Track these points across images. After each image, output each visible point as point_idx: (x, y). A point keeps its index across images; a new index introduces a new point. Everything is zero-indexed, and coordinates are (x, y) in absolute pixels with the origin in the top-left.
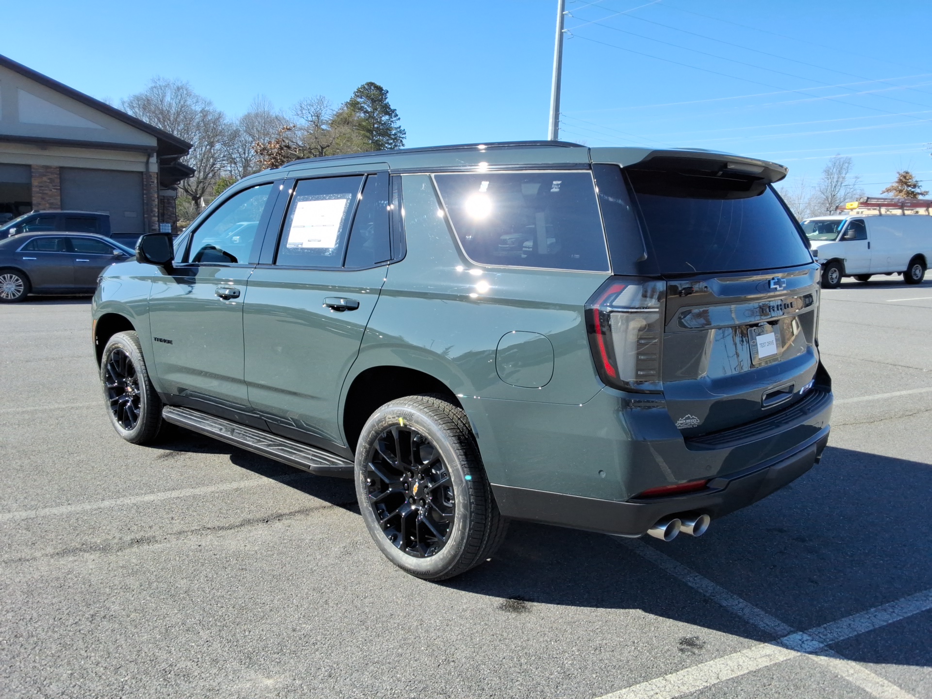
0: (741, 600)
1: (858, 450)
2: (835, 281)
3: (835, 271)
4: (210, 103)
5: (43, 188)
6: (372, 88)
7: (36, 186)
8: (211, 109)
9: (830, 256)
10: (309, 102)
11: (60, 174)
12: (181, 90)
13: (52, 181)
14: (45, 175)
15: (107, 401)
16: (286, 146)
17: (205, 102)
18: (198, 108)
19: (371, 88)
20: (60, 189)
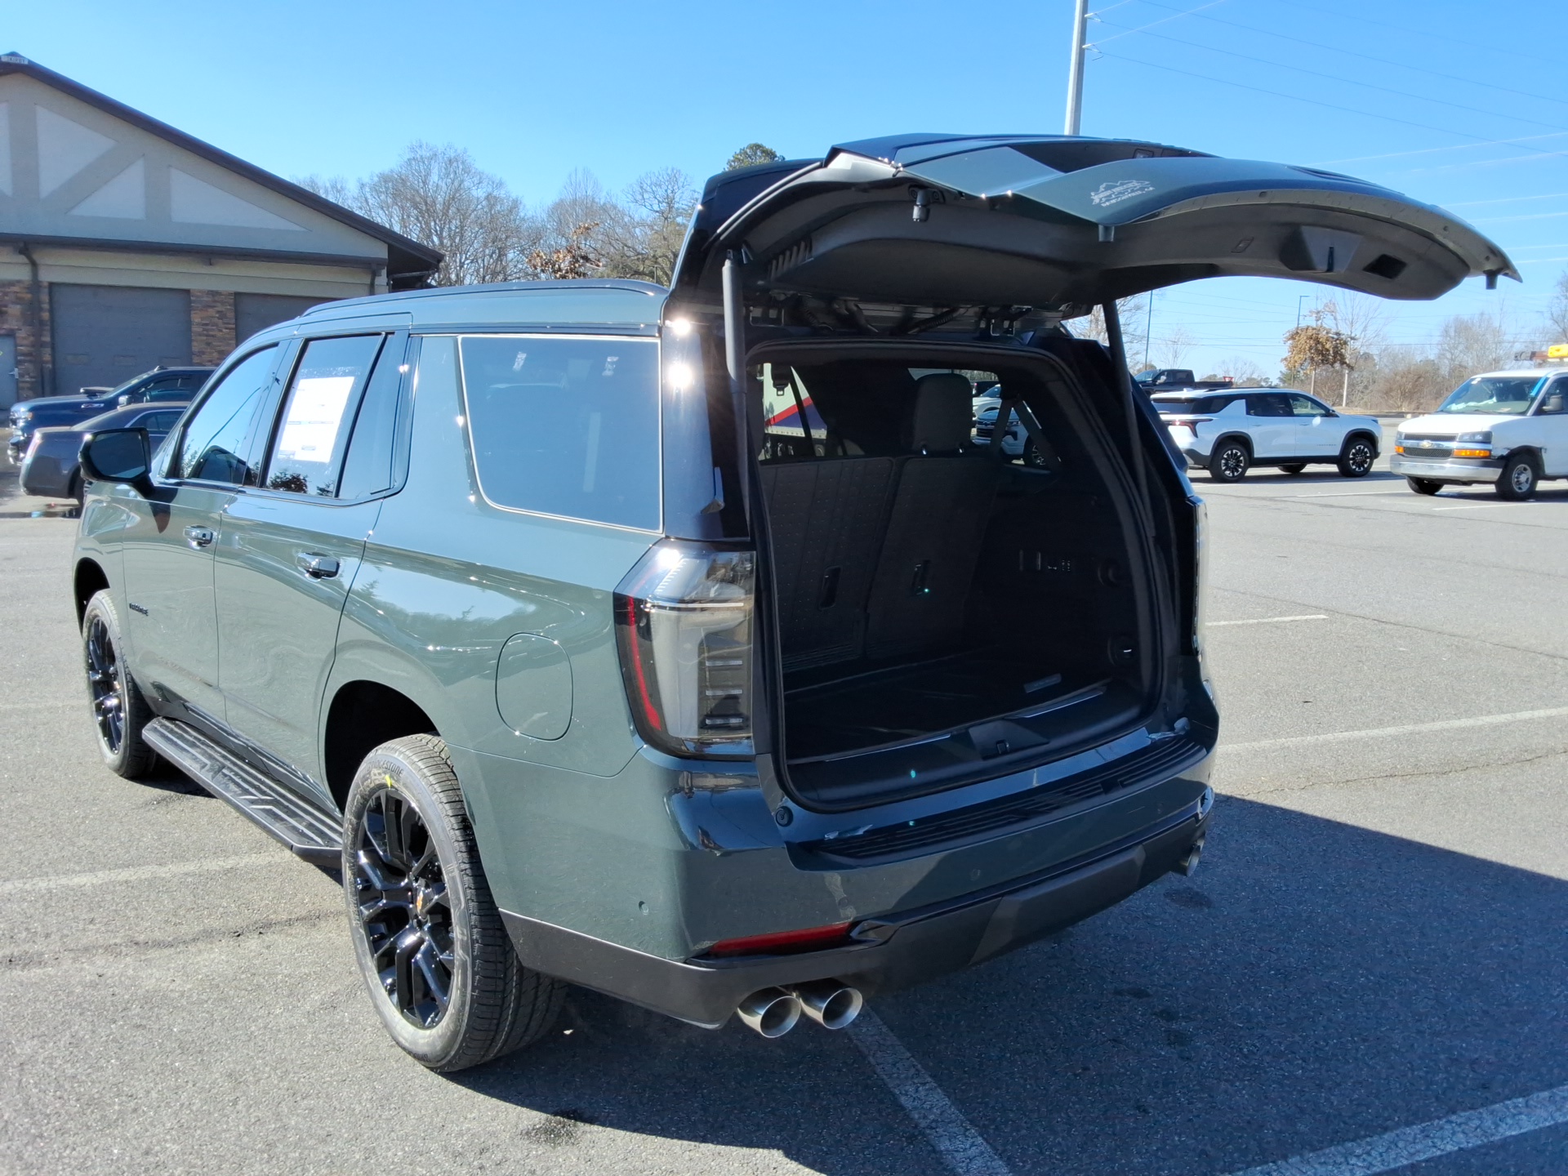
0: (980, 1140)
1: (1386, 830)
2: (1525, 488)
3: (1525, 469)
4: (500, 185)
5: (209, 327)
6: (759, 153)
7: (198, 324)
8: (502, 193)
9: (1516, 442)
10: (654, 179)
11: (236, 305)
12: (455, 164)
13: (222, 316)
14: (213, 307)
15: (91, 703)
16: (583, 257)
17: (493, 183)
18: (479, 193)
19: (756, 154)
20: (236, 329)
